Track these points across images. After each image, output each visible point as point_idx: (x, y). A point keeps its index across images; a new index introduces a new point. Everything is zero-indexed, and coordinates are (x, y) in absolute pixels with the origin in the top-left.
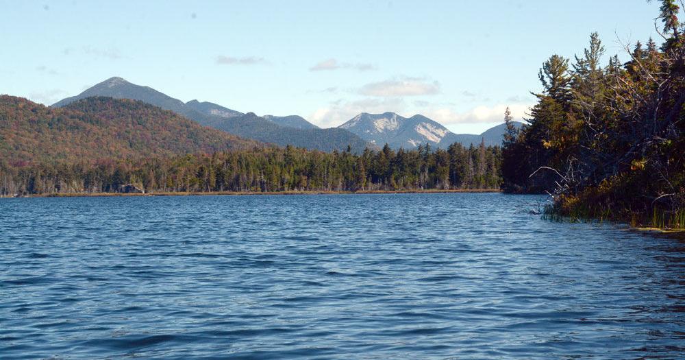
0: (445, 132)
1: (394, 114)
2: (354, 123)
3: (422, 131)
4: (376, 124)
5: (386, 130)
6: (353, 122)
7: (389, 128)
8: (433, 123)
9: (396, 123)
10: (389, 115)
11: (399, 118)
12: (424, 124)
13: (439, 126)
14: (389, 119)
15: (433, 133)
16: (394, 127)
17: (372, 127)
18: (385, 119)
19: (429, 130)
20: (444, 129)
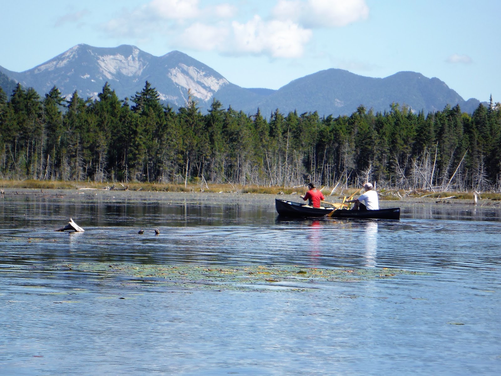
0: (221, 82)
1: (136, 48)
2: (65, 62)
3: (180, 80)
4: (102, 64)
5: (119, 75)
6: (63, 59)
7: (124, 72)
8: (200, 66)
9: (137, 64)
10: (126, 50)
11: (143, 55)
12: (185, 67)
13: (210, 72)
14: (126, 57)
15: (199, 83)
16: (134, 70)
17: (95, 70)
18: (119, 57)
19: (191, 78)
20: (218, 76)
